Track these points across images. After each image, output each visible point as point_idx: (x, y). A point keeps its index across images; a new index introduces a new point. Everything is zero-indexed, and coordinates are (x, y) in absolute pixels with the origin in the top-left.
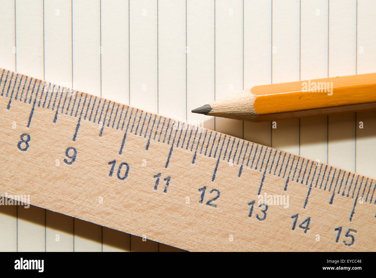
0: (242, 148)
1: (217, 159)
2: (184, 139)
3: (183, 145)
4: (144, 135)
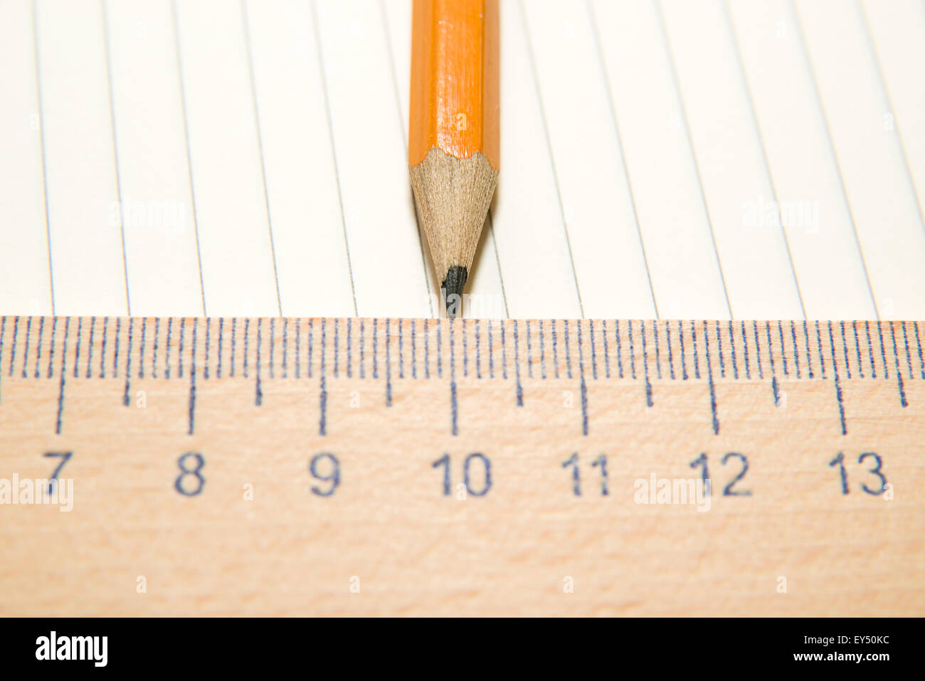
0: (757, 337)
1: (705, 379)
2: (606, 355)
3: (608, 370)
4: (501, 373)
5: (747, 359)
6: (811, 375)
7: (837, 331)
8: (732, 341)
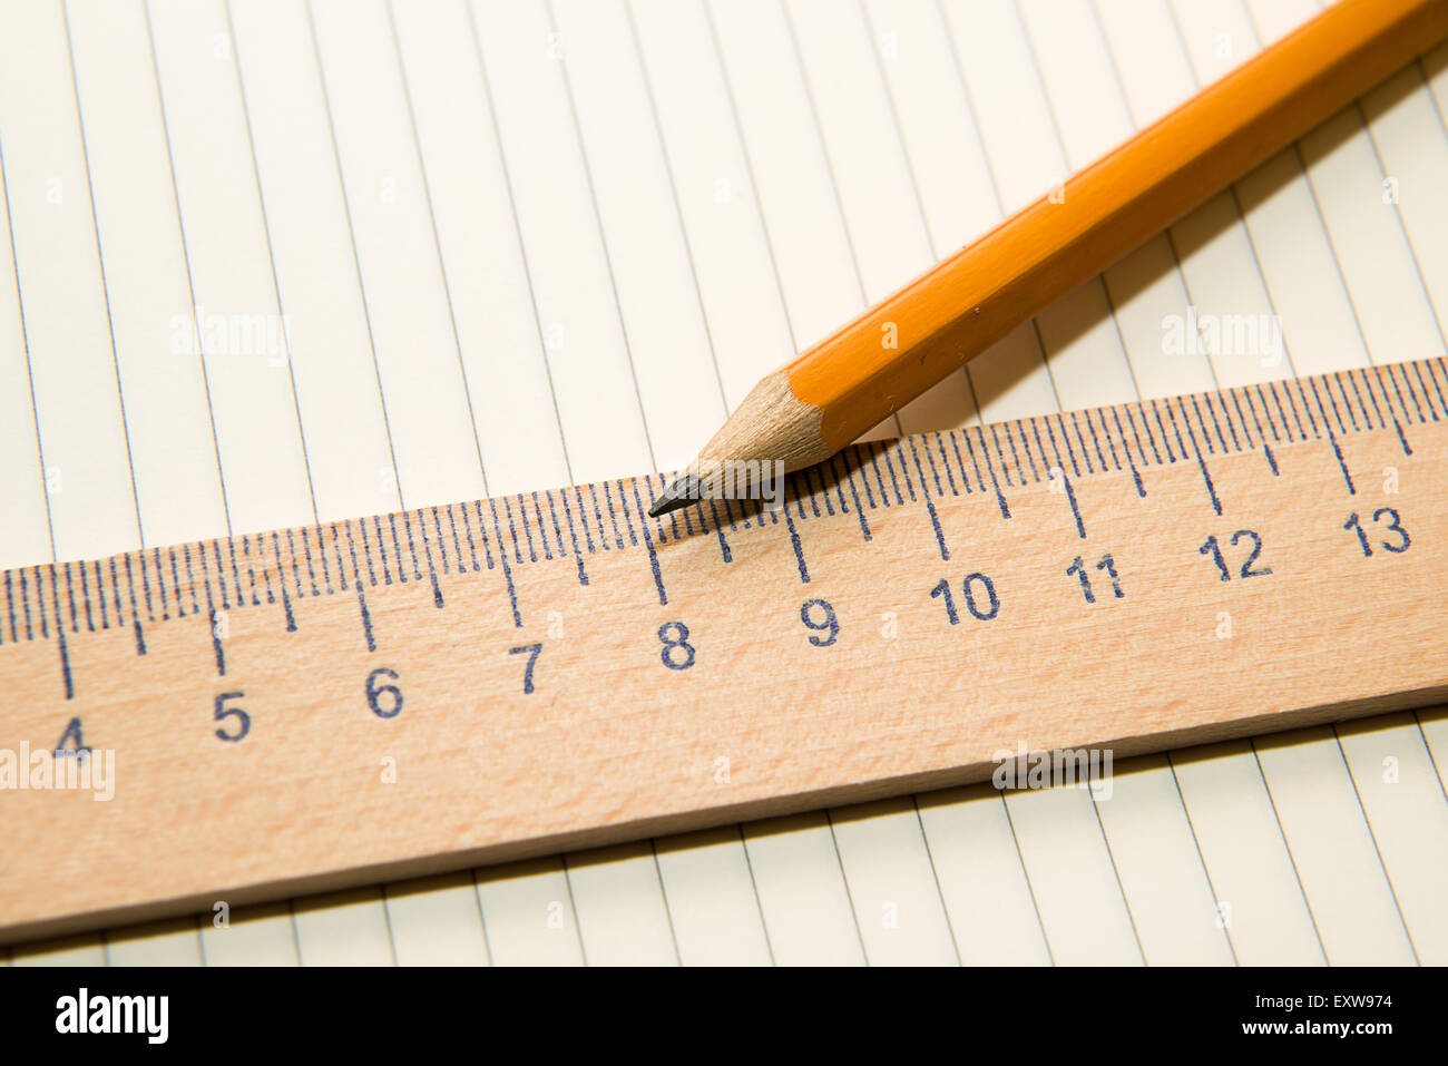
1: (1193, 459)
2: (1084, 449)
3: (1089, 465)
4: (978, 485)
5: (1233, 431)
6: (1304, 437)
7: (1320, 386)
8: (1212, 413)
